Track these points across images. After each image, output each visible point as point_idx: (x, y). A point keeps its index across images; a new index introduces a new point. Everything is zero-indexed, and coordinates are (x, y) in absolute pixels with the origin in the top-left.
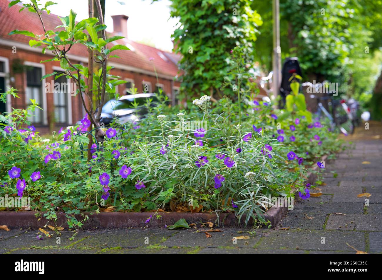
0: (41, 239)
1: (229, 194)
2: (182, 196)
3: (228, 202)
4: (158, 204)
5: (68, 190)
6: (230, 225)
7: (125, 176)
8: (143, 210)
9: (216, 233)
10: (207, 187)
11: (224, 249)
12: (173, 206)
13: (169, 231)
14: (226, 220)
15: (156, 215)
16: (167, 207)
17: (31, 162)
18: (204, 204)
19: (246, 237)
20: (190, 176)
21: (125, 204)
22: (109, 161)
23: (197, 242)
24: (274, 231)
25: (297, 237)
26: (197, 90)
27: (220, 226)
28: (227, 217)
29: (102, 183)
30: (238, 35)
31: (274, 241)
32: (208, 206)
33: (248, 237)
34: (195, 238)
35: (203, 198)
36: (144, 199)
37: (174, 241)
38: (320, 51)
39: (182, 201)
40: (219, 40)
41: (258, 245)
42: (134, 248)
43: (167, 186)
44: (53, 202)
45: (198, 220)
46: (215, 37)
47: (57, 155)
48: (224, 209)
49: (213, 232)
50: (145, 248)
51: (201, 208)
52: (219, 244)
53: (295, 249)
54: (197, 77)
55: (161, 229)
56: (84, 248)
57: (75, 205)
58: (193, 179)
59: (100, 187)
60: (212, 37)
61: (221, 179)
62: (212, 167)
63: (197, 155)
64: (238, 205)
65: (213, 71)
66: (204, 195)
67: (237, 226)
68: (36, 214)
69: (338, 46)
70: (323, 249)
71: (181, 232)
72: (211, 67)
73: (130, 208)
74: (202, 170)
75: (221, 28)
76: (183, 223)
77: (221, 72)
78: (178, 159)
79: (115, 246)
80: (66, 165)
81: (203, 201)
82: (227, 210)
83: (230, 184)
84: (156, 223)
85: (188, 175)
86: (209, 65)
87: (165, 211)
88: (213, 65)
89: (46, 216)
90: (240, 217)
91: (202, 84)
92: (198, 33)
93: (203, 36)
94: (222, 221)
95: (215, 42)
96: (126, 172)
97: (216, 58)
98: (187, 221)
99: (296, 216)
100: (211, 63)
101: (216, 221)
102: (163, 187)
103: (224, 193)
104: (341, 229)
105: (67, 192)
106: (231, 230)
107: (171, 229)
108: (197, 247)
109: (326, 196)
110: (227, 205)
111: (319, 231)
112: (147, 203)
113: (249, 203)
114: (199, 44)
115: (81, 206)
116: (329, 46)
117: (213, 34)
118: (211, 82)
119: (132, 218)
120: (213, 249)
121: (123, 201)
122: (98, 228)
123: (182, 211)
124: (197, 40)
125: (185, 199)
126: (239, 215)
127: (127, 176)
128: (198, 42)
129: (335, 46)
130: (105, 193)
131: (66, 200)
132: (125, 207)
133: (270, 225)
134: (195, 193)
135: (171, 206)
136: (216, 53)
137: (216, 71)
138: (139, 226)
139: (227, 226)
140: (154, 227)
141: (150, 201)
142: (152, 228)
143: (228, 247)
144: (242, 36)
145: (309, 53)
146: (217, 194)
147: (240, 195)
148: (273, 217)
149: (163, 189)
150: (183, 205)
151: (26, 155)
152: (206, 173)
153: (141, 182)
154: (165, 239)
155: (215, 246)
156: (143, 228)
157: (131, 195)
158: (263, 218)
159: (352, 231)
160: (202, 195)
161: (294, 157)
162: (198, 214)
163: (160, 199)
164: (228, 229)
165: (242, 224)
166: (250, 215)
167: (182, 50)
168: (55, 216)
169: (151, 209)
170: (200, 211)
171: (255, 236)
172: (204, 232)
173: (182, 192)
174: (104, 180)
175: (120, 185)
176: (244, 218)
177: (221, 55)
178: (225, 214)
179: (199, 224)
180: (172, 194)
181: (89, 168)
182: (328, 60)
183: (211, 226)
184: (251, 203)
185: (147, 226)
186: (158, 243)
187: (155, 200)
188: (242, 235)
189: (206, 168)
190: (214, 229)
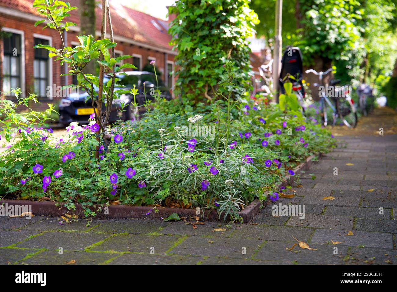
0: (63, 224)
1: (213, 195)
2: (176, 195)
3: (212, 201)
4: (156, 200)
5: (83, 186)
6: (212, 220)
7: (130, 177)
8: (143, 205)
9: (201, 225)
10: (195, 189)
11: (206, 237)
12: (168, 202)
13: (164, 222)
14: (209, 215)
15: (155, 209)
16: (163, 203)
17: (49, 159)
18: (193, 202)
19: (223, 229)
20: (183, 179)
21: (130, 199)
22: (115, 162)
23: (186, 232)
24: (246, 225)
25: (262, 230)
26: (192, 87)
27: (205, 220)
28: (210, 213)
29: (112, 181)
30: (235, 35)
31: (244, 233)
32: (196, 204)
33: (225, 230)
34: (184, 228)
35: (192, 198)
36: (144, 196)
37: (168, 230)
38: (328, 33)
39: (175, 199)
40: (215, 39)
41: (231, 235)
42: (138, 234)
43: (164, 186)
44: (71, 195)
45: (188, 214)
46: (212, 36)
47: (72, 155)
48: (208, 207)
49: (199, 224)
50: (146, 234)
51: (190, 205)
52: (202, 234)
53: (257, 239)
54: (193, 74)
55: (158, 220)
56: (99, 232)
57: (88, 198)
58: (186, 182)
59: (109, 185)
60: (209, 36)
61: (206, 184)
62: (200, 173)
63: (189, 164)
64: (220, 205)
65: (209, 68)
66: (193, 195)
67: (218, 221)
68: (56, 204)
69: (349, 29)
70: (278, 240)
71: (174, 223)
72: (207, 65)
73: (134, 203)
74: (193, 175)
75: (218, 28)
76: (175, 216)
77: (216, 71)
78: (173, 166)
79: (123, 233)
80: (80, 163)
81: (192, 199)
82: (211, 208)
83: (214, 187)
84: (154, 216)
85: (181, 178)
86: (206, 62)
87: (161, 206)
88: (209, 62)
89: (67, 207)
90: (220, 213)
91: (198, 81)
92: (196, 30)
93: (200, 33)
94: (206, 216)
95: (212, 41)
96: (131, 173)
97: (212, 56)
98: (179, 215)
99: (266, 215)
100: (207, 61)
101: (202, 216)
102: (161, 186)
103: (209, 194)
104: (297, 226)
105: (83, 187)
106: (213, 223)
107: (166, 221)
108: (186, 235)
109: (298, 197)
110: (211, 203)
111: (280, 227)
112: (147, 199)
113: (228, 203)
114: (196, 42)
115: (94, 199)
116: (339, 28)
117: (210, 33)
118: (207, 79)
119: (135, 210)
120: (198, 237)
121: (128, 197)
122: (107, 218)
123: (175, 207)
124: (194, 37)
125: (178, 197)
126: (219, 212)
127: (131, 176)
128: (195, 40)
129: (345, 29)
130: (114, 190)
131: (82, 194)
132: (129, 201)
133: (243, 221)
134: (186, 193)
135: (166, 202)
136: (212, 51)
137: (211, 69)
138: (140, 218)
139: (210, 220)
140: (152, 218)
141: (149, 197)
142: (150, 219)
143: (209, 236)
144: (238, 36)
145: (316, 35)
146: (203, 194)
147: (222, 196)
148: (246, 214)
149: (160, 188)
150: (176, 201)
151: (44, 153)
152: (195, 178)
153: (143, 182)
154: (161, 229)
155: (200, 235)
156: (143, 219)
157: (134, 191)
158: (238, 215)
159: (305, 228)
160: (192, 195)
161: (271, 164)
162: (187, 210)
163: (158, 197)
164: (211, 223)
165: (222, 219)
166: (228, 213)
167: (179, 46)
168: (73, 207)
169: (150, 204)
170: (190, 208)
171: (231, 229)
172: (192, 224)
173: (175, 192)
174: (113, 179)
175: (125, 183)
176: (223, 214)
177: (218, 53)
178: (209, 210)
179: (188, 218)
180: (168, 193)
181: (99, 168)
182: (337, 43)
183: (197, 220)
184: (229, 203)
185: (147, 218)
186: (156, 231)
187: (153, 197)
188: (220, 228)
189: (196, 174)
190: (200, 222)
